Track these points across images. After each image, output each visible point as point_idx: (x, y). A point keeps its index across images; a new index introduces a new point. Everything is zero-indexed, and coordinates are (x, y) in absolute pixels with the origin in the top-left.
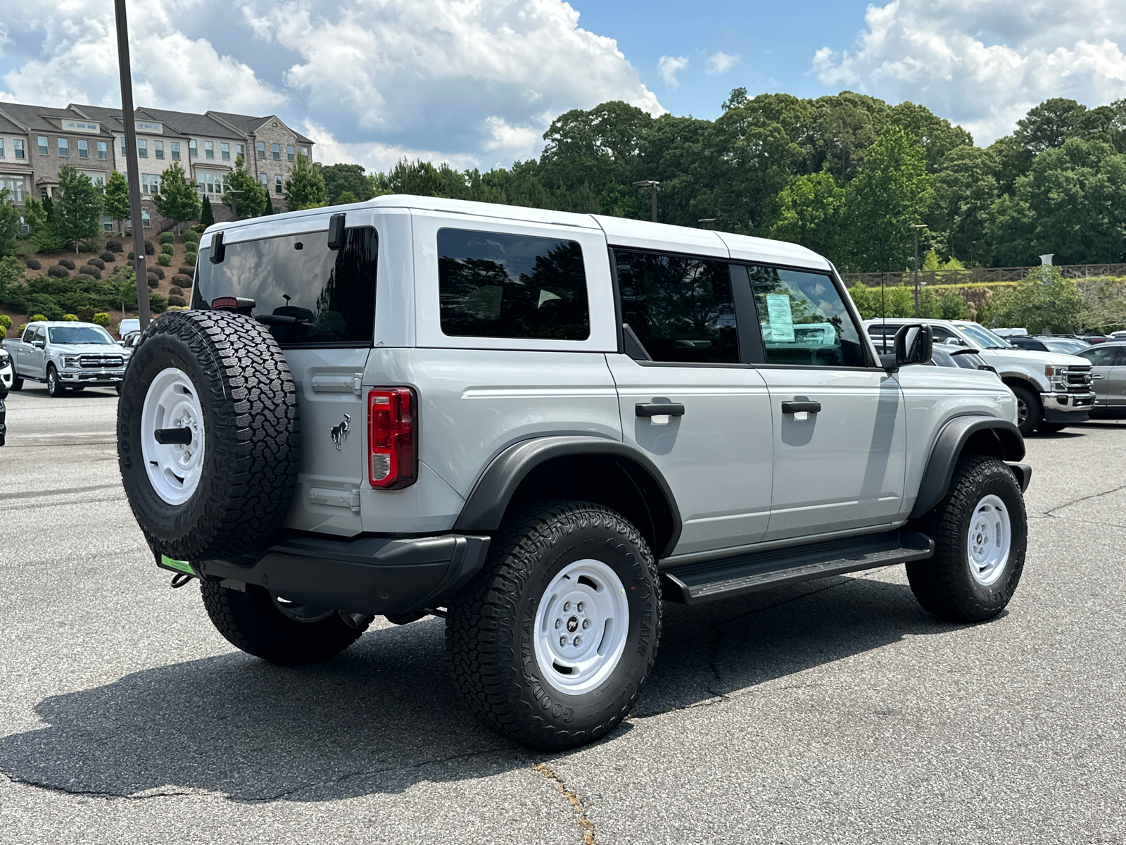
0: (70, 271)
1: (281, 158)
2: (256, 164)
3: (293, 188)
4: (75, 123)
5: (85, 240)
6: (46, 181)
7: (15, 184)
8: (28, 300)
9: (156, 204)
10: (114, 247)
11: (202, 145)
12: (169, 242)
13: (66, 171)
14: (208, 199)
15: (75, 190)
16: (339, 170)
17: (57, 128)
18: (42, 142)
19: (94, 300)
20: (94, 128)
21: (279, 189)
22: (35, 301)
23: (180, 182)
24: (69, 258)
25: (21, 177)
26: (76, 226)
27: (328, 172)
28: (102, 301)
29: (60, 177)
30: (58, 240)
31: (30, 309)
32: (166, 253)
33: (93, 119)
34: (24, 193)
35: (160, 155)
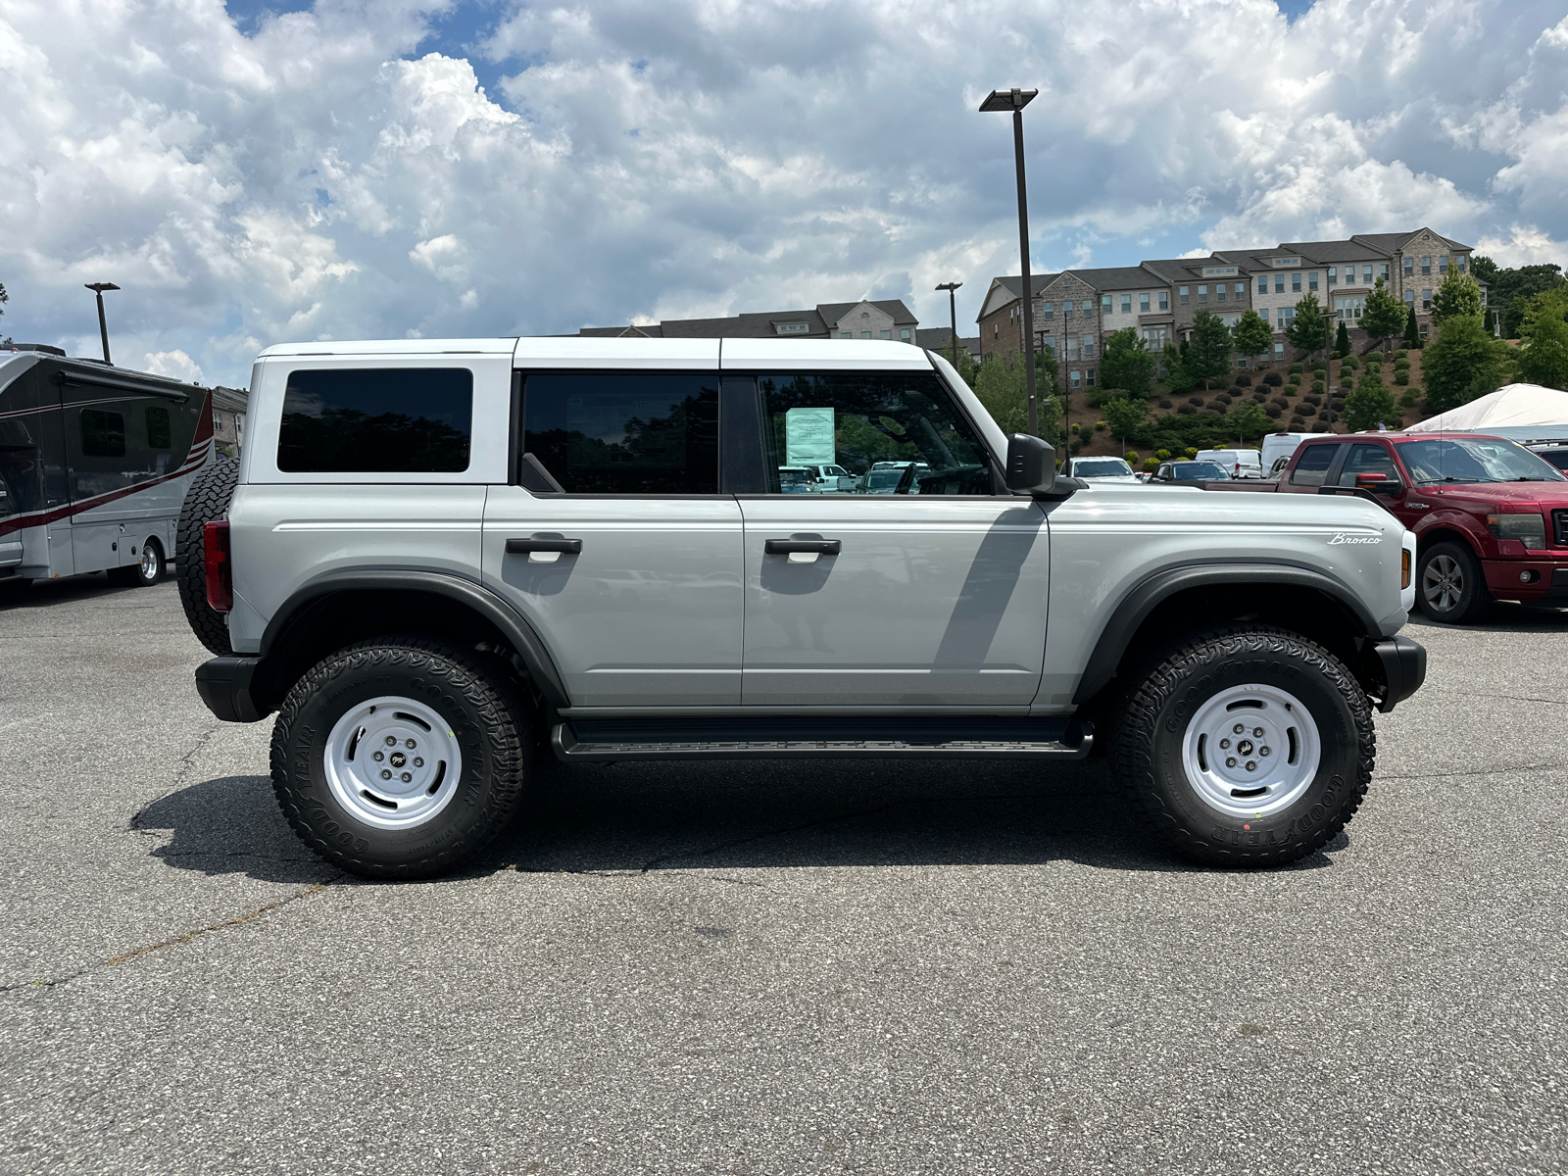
0: (1198, 408)
1: (1432, 271)
2: (1401, 282)
3: (1441, 301)
4: (1215, 269)
5: (1215, 378)
6: (1185, 326)
7: (1158, 333)
8: (1155, 437)
9: (1288, 336)
10: (1244, 382)
11: (1341, 272)
12: (1298, 372)
13: (1202, 317)
14: (1344, 324)
15: (1208, 331)
16: (1526, 274)
17: (1198, 276)
18: (1184, 291)
19: (1215, 433)
20: (1233, 271)
21: (1426, 304)
22: (1161, 437)
23: (1312, 312)
24: (1197, 396)
25: (1164, 326)
26: (1207, 365)
27: (1512, 277)
28: (1222, 434)
29: (1195, 321)
30: (1190, 379)
31: (1156, 445)
32: (1294, 383)
33: (1234, 263)
34: (1166, 340)
35: (1297, 287)
